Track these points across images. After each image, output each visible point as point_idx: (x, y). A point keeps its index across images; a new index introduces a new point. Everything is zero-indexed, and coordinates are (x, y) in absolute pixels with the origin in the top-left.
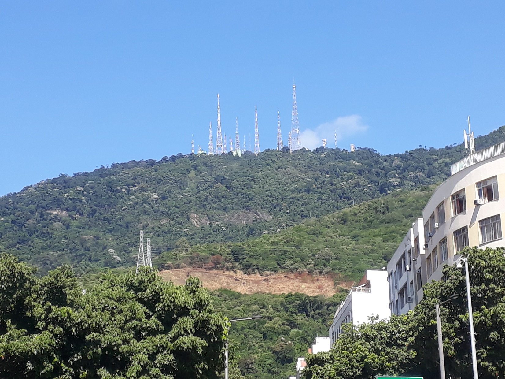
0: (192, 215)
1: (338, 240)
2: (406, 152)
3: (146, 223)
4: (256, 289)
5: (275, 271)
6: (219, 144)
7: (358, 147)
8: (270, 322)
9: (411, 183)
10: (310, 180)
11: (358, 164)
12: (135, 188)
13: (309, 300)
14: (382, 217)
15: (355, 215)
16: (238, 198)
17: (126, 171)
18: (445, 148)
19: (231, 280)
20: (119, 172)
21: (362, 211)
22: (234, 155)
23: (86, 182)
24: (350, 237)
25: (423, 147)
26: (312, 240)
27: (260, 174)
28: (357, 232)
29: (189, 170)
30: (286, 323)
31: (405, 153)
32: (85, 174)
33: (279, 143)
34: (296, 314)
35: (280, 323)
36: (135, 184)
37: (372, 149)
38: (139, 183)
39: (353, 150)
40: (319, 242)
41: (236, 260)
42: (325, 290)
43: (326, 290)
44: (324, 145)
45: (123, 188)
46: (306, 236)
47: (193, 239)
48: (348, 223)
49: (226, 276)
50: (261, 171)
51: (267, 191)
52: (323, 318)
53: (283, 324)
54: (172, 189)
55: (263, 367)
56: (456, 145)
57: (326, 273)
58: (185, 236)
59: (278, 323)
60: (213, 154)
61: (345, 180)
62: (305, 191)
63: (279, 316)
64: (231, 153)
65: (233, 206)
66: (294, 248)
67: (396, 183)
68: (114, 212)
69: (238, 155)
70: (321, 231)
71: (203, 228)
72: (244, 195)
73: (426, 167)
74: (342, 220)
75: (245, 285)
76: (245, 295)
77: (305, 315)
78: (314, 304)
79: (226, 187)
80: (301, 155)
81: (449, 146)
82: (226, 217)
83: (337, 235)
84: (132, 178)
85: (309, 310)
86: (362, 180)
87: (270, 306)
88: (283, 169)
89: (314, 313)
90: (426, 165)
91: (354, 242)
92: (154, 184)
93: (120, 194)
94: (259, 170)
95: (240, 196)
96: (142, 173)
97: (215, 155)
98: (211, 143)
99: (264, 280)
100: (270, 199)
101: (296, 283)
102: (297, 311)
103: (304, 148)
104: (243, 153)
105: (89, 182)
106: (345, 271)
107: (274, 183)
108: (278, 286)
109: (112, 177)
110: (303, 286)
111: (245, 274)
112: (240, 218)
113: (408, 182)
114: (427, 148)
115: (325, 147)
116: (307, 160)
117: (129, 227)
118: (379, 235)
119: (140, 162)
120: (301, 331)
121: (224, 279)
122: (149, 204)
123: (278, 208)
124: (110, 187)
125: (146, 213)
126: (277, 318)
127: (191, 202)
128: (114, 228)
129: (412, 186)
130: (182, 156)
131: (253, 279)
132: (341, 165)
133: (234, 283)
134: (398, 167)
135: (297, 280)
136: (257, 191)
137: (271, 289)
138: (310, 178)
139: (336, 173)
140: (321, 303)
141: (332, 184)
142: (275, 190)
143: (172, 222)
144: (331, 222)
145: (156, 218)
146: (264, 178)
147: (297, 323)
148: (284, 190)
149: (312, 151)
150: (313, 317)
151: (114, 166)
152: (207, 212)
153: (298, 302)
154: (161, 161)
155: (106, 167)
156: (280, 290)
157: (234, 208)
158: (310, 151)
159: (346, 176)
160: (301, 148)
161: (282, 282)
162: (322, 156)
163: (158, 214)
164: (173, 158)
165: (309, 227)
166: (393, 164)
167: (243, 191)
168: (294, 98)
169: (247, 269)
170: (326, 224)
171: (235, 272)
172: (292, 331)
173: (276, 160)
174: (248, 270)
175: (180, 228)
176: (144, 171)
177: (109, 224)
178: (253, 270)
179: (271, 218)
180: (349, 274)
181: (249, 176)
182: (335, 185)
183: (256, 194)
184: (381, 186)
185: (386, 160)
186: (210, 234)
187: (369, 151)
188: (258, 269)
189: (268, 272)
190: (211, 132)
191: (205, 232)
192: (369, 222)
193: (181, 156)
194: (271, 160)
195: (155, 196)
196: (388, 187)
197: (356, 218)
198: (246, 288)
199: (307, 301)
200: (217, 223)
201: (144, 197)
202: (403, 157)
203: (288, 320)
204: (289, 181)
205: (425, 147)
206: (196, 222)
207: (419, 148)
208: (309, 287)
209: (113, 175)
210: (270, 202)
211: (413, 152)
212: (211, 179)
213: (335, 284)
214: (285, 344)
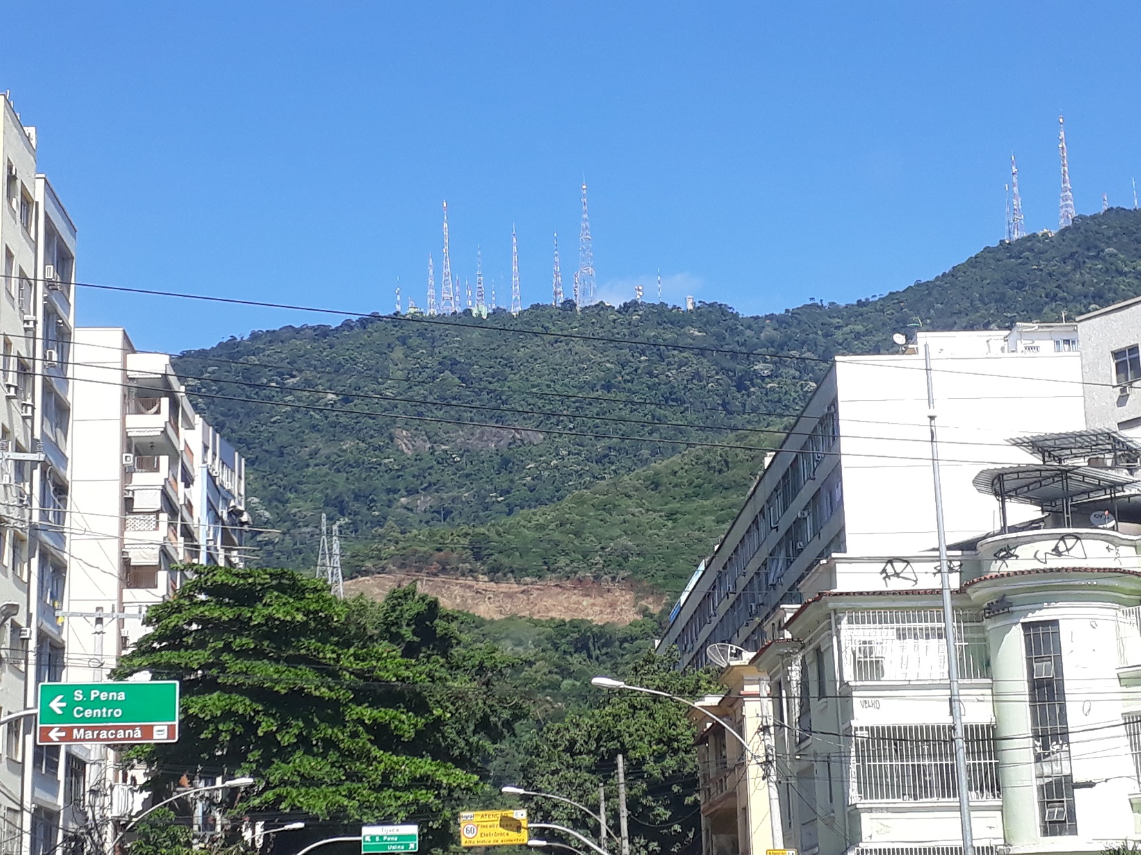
0: (398, 432)
1: (644, 520)
2: (787, 311)
3: (314, 447)
4: (508, 606)
5: (540, 577)
6: (446, 295)
7: (700, 302)
8: (529, 669)
9: (793, 372)
10: (612, 366)
11: (700, 334)
12: (293, 380)
13: (592, 632)
14: (717, 478)
15: (675, 473)
16: (481, 400)
17: (277, 347)
18: (855, 303)
19: (469, 594)
20: (264, 350)
21: (686, 467)
22: (474, 315)
23: (204, 369)
24: (663, 514)
25: (817, 301)
26: (602, 520)
27: (520, 354)
28: (675, 505)
29: (393, 345)
30: (556, 670)
31: (783, 312)
32: (202, 353)
33: (556, 293)
34: (572, 656)
35: (546, 670)
36: (294, 373)
37: (725, 305)
38: (300, 371)
39: (690, 307)
40: (613, 525)
41: (477, 557)
42: (619, 609)
43: (622, 610)
44: (638, 297)
45: (272, 381)
46: (591, 514)
47: (400, 479)
48: (661, 488)
49: (461, 587)
50: (523, 347)
51: (533, 386)
52: (613, 662)
53: (550, 672)
54: (362, 384)
55: (518, 746)
56: (876, 299)
57: (623, 579)
58: (386, 471)
59: (542, 672)
60: (436, 314)
61: (676, 366)
62: (603, 387)
63: (543, 659)
64: (468, 312)
65: (472, 415)
66: (571, 535)
67: (766, 372)
68: (256, 427)
69: (481, 315)
70: (616, 503)
71: (418, 458)
72: (492, 394)
73: (821, 340)
74: (652, 484)
75: (492, 600)
76: (492, 622)
77: (584, 655)
78: (600, 638)
79: (459, 378)
80: (597, 317)
81: (863, 300)
82: (460, 436)
83: (644, 511)
84: (288, 360)
85: (592, 648)
86: (704, 366)
87: (530, 642)
88: (564, 344)
89: (598, 652)
90: (820, 338)
91: (670, 524)
92: (329, 373)
93: (267, 392)
94: (521, 344)
95: (485, 396)
96: (306, 352)
97: (439, 315)
98: (431, 292)
99: (523, 592)
100: (540, 403)
101: (574, 597)
102: (572, 650)
103: (602, 302)
104: (490, 311)
105: (210, 369)
106: (653, 576)
107: (547, 372)
108: (545, 603)
109: (253, 359)
110: (584, 603)
111: (492, 581)
112: (485, 438)
113: (788, 370)
114: (823, 302)
115: (640, 302)
116: (608, 327)
117: (285, 455)
118: (711, 512)
119: (302, 329)
120: (578, 684)
121: (457, 590)
122: (321, 410)
123: (554, 420)
124: (249, 379)
125: (314, 427)
126: (541, 662)
127: (397, 407)
128: (257, 457)
129: (794, 378)
130: (380, 318)
131: (504, 590)
132: (669, 336)
133: (473, 599)
134: (771, 342)
135: (576, 591)
136: (517, 388)
137: (532, 608)
138: (612, 363)
139: (658, 352)
140: (610, 637)
141: (651, 375)
142: (548, 386)
143: (362, 445)
144: (634, 486)
145: (334, 439)
146: (528, 362)
147: (572, 670)
148: (565, 385)
149: (617, 308)
150: (597, 658)
151: (255, 336)
152: (426, 426)
153: (576, 635)
154: (341, 327)
155: (239, 339)
156: (548, 610)
157: (475, 418)
158: (613, 308)
159: (676, 359)
160: (597, 303)
161: (551, 597)
162: (634, 317)
163: (336, 431)
164: (364, 322)
165: (597, 496)
166: (762, 335)
167: (491, 387)
168: (585, 208)
169: (495, 573)
170: (624, 491)
171: (476, 579)
172: (565, 682)
173: (550, 325)
174: (498, 575)
175: (377, 457)
176: (309, 347)
177: (249, 449)
178: (505, 575)
179: (542, 437)
180: (660, 581)
181: (501, 358)
182: (656, 377)
183: (514, 392)
184: (740, 378)
185: (749, 327)
186: (431, 468)
187: (721, 308)
188: (512, 572)
189: (528, 579)
190: (431, 271)
191: (423, 465)
192: (695, 487)
193: (376, 317)
194: (542, 327)
195: (330, 396)
196: (751, 380)
197: (675, 480)
198: (493, 605)
199: (589, 634)
200: (443, 447)
201: (311, 398)
202: (781, 321)
203: (558, 667)
204: (575, 368)
205: (821, 300)
206: (406, 445)
207: (810, 302)
208: (594, 605)
209: (254, 355)
210: (540, 408)
211: (799, 312)
212: (432, 362)
213: (637, 599)
214: (553, 708)
